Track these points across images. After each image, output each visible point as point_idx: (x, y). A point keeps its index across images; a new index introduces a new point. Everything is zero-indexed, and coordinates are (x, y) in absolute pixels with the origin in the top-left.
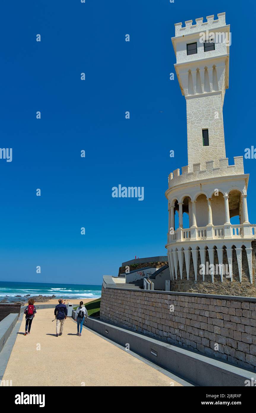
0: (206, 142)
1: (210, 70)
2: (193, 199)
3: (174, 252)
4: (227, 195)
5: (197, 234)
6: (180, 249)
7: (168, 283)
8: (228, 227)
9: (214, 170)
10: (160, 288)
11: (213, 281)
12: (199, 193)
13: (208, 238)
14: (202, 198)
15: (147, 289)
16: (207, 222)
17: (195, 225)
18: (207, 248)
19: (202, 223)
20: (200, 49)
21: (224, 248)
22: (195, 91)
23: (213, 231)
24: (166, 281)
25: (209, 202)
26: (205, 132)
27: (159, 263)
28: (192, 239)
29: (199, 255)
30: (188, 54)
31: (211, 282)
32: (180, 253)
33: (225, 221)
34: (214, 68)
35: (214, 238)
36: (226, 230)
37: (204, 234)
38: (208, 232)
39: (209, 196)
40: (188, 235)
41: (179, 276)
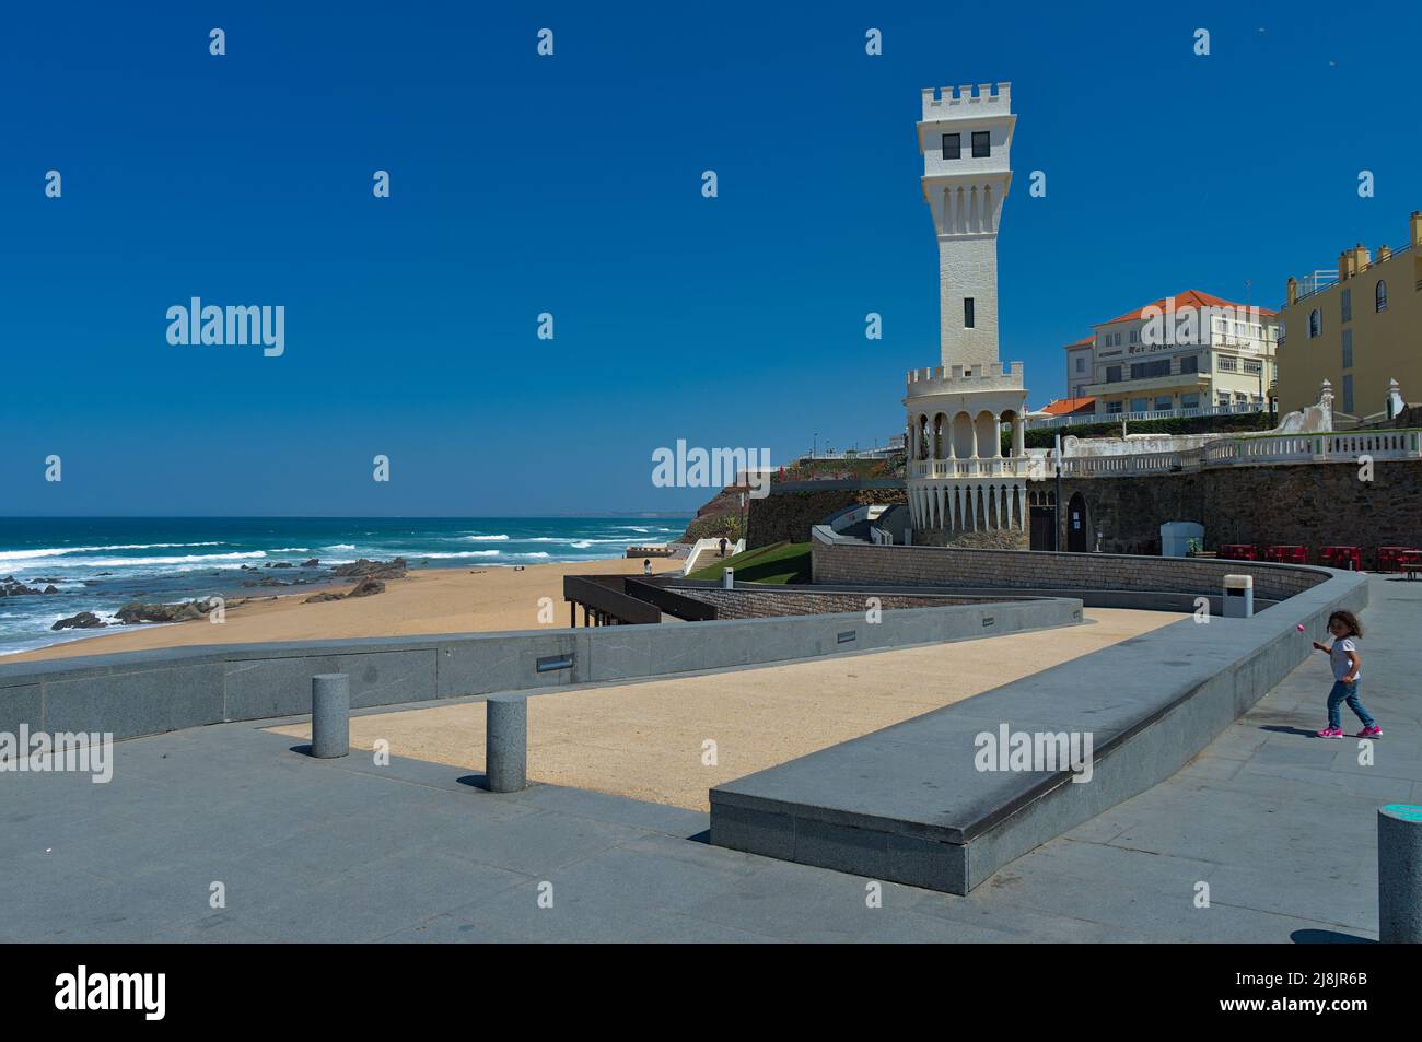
0: (970, 322)
1: (981, 193)
2: (951, 417)
3: (922, 492)
4: (998, 418)
5: (955, 468)
6: (930, 487)
7: (908, 533)
8: (998, 462)
9: (982, 378)
10: (899, 541)
11: (976, 530)
12: (960, 410)
13: (971, 476)
14: (963, 416)
15: (883, 542)
16: (970, 453)
17: (953, 456)
18: (969, 488)
19: (964, 452)
20: (966, 152)
21: (992, 488)
22: (954, 227)
23: (978, 466)
24: (906, 531)
25: (974, 425)
26: (969, 303)
27: (861, 492)
28: (949, 476)
29: (958, 496)
30: (946, 157)
31: (972, 531)
32: (931, 493)
33: (994, 453)
34: (987, 188)
35: (979, 475)
36: (995, 466)
37: (965, 468)
38: (971, 468)
39: (974, 416)
40: (943, 469)
41: (928, 523)
